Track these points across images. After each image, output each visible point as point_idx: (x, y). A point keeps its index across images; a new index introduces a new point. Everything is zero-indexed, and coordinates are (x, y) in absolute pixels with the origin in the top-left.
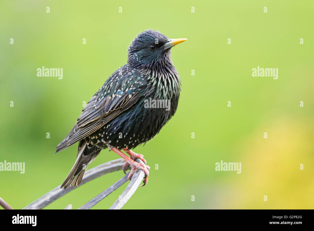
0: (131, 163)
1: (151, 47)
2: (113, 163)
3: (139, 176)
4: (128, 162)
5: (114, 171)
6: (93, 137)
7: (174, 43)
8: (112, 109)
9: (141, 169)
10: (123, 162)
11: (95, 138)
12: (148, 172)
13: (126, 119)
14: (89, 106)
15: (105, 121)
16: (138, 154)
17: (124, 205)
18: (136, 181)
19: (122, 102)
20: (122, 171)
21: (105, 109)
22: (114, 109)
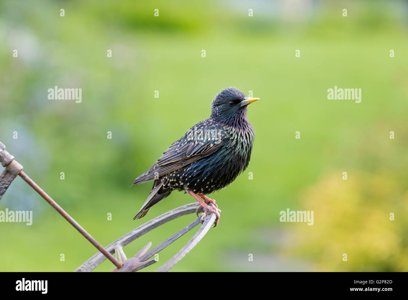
0: (205, 206)
1: (230, 102)
2: (188, 206)
3: (211, 218)
4: (202, 205)
5: (189, 214)
6: (171, 180)
7: (249, 101)
8: (194, 154)
9: (213, 212)
10: (197, 206)
11: (174, 181)
12: (219, 215)
13: (206, 164)
14: (171, 150)
15: (184, 163)
16: (211, 199)
17: (197, 243)
18: (209, 223)
19: (203, 149)
20: (195, 214)
21: (187, 153)
22: (195, 155)
